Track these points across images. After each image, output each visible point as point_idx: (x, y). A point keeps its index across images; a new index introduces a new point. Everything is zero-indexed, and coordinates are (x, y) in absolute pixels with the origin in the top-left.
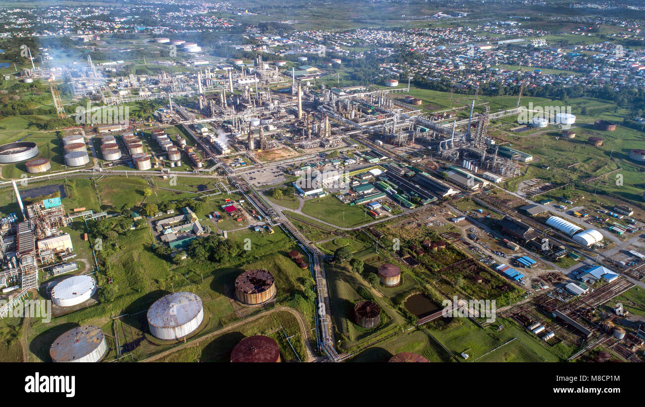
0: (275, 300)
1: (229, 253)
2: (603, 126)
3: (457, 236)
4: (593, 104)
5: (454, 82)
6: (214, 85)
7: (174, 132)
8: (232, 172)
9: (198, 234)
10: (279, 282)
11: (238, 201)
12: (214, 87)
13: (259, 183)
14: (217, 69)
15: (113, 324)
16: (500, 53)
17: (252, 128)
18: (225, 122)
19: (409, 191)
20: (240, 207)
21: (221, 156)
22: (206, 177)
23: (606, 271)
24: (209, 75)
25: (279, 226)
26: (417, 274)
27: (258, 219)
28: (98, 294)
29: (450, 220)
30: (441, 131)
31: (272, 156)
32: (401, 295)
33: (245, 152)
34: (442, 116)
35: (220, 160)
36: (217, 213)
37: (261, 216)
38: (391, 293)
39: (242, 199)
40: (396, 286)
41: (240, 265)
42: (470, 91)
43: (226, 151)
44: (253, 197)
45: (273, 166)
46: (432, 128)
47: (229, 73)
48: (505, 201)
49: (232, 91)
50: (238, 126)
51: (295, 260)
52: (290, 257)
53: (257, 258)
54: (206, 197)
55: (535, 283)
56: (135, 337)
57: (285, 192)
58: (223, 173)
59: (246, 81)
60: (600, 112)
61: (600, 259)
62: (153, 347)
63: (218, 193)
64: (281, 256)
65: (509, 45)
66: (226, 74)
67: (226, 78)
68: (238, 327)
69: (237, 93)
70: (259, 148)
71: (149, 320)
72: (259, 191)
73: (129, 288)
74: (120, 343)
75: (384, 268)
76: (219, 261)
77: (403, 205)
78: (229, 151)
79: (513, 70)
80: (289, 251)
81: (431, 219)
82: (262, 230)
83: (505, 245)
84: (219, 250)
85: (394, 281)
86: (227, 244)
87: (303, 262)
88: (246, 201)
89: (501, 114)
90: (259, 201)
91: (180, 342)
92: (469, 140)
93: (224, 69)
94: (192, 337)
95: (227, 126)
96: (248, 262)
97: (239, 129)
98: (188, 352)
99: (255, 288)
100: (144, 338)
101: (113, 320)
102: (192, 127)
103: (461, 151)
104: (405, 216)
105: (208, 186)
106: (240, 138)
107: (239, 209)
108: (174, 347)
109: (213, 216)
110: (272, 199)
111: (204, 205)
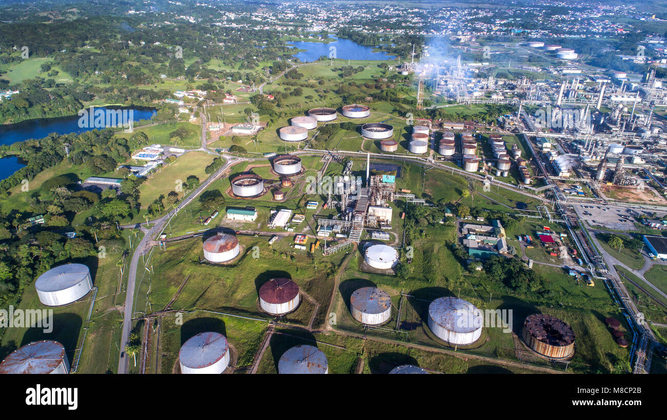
0: (568, 363)
1: (529, 285)
6: (577, 97)
7: (512, 140)
8: (562, 199)
9: (501, 252)
10: (581, 345)
11: (559, 233)
12: (577, 100)
13: (594, 221)
14: (588, 81)
15: (400, 299)
17: (609, 155)
18: (575, 141)
20: (558, 240)
21: (557, 178)
22: (531, 196)
24: (576, 85)
25: (603, 281)
27: (578, 263)
28: (397, 267)
31: (625, 194)
33: (588, 181)
35: (553, 182)
36: (529, 238)
37: (583, 260)
39: (565, 233)
41: (537, 304)
43: (565, 173)
44: (580, 235)
45: (623, 207)
47: (602, 86)
49: (598, 108)
50: (591, 149)
51: (612, 331)
52: (607, 324)
53: (561, 306)
54: (523, 217)
56: (414, 320)
57: (627, 244)
58: (552, 197)
59: (621, 99)
62: (426, 337)
63: (537, 217)
64: (593, 317)
66: (598, 87)
67: (596, 92)
68: (514, 367)
69: (605, 111)
70: (610, 181)
71: (430, 311)
72: (590, 230)
73: (422, 275)
74: (401, 318)
76: (515, 289)
78: (568, 175)
80: (608, 316)
82: (578, 276)
84: (517, 277)
86: (529, 274)
87: (623, 337)
88: (568, 237)
90: (587, 242)
91: (450, 347)
93: (598, 81)
94: (463, 349)
95: (576, 147)
96: (548, 305)
97: (590, 153)
98: (456, 361)
99: (548, 337)
100: (421, 325)
101: (402, 296)
102: (534, 139)
105: (529, 205)
106: (588, 164)
107: (557, 243)
108: (444, 348)
109: (523, 239)
110: (605, 245)
111: (517, 224)
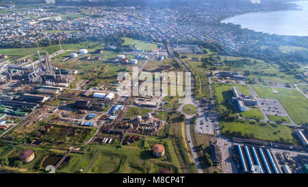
2: (98, 51)
3: (57, 119)
4: (91, 44)
5: (22, 42)
16: (41, 25)
19: (20, 107)
23: (120, 106)
26: (43, 148)
29: (51, 112)
30: (26, 69)
32: (38, 163)
34: (23, 62)
38: (32, 165)
40: (33, 160)
42: (34, 46)
46: (20, 69)
48: (73, 94)
55: (98, 123)
60: (95, 46)
61: (116, 103)
65: (44, 21)
75: (22, 154)
77: (20, 115)
79: (51, 32)
81: (40, 116)
83: (81, 113)
85: (32, 158)
89: (55, 54)
92: (44, 70)
103: (42, 77)
104: (24, 121)
